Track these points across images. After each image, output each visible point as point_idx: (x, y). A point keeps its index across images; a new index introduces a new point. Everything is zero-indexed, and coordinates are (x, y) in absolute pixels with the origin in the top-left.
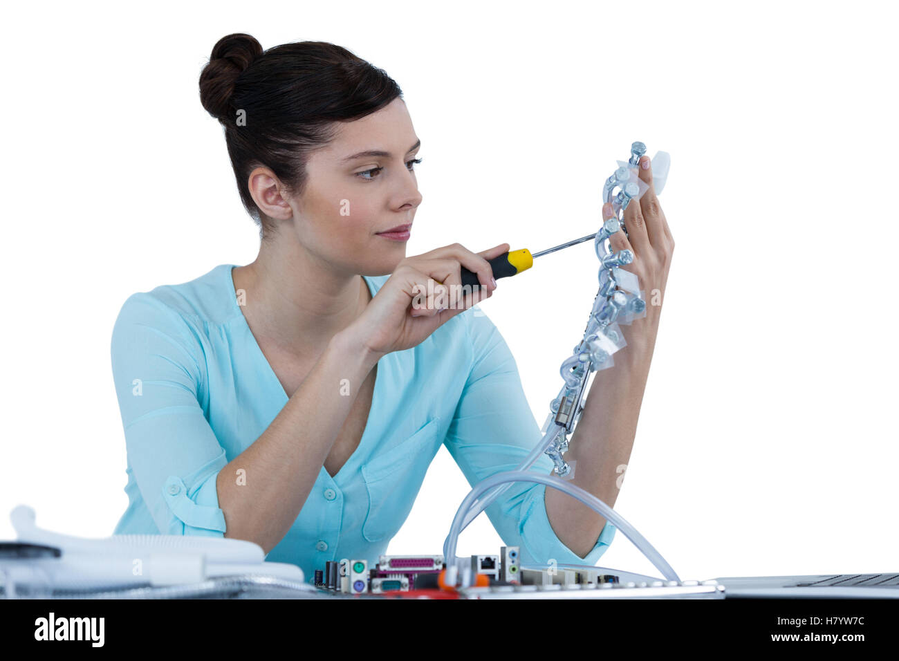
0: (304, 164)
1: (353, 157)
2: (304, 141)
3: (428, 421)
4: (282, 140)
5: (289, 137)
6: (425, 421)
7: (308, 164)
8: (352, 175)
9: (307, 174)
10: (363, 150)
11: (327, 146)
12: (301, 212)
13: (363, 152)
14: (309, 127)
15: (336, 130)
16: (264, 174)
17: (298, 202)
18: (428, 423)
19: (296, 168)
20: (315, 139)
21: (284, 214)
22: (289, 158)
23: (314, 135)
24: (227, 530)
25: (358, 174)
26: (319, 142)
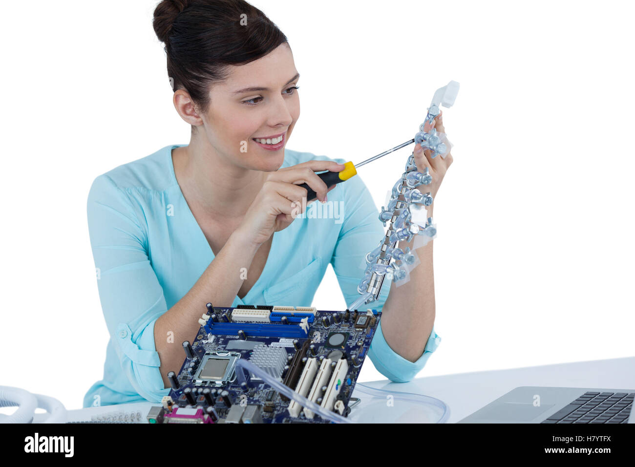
0: (208, 92)
1: (240, 92)
2: (208, 76)
3: (314, 260)
4: (194, 73)
5: (199, 72)
6: (312, 260)
7: (211, 92)
8: (240, 102)
9: (210, 99)
10: (247, 86)
11: (223, 82)
12: (207, 123)
13: (247, 88)
14: (212, 67)
15: (230, 71)
16: (183, 95)
17: (205, 116)
18: (313, 261)
19: (203, 94)
20: (215, 76)
21: (197, 122)
22: (199, 86)
23: (215, 73)
24: (161, 365)
25: (244, 102)
26: (218, 79)
